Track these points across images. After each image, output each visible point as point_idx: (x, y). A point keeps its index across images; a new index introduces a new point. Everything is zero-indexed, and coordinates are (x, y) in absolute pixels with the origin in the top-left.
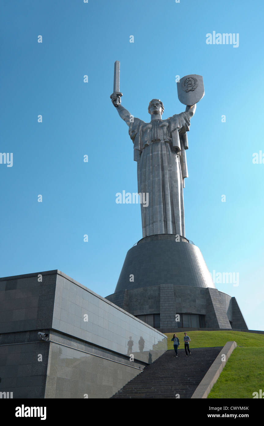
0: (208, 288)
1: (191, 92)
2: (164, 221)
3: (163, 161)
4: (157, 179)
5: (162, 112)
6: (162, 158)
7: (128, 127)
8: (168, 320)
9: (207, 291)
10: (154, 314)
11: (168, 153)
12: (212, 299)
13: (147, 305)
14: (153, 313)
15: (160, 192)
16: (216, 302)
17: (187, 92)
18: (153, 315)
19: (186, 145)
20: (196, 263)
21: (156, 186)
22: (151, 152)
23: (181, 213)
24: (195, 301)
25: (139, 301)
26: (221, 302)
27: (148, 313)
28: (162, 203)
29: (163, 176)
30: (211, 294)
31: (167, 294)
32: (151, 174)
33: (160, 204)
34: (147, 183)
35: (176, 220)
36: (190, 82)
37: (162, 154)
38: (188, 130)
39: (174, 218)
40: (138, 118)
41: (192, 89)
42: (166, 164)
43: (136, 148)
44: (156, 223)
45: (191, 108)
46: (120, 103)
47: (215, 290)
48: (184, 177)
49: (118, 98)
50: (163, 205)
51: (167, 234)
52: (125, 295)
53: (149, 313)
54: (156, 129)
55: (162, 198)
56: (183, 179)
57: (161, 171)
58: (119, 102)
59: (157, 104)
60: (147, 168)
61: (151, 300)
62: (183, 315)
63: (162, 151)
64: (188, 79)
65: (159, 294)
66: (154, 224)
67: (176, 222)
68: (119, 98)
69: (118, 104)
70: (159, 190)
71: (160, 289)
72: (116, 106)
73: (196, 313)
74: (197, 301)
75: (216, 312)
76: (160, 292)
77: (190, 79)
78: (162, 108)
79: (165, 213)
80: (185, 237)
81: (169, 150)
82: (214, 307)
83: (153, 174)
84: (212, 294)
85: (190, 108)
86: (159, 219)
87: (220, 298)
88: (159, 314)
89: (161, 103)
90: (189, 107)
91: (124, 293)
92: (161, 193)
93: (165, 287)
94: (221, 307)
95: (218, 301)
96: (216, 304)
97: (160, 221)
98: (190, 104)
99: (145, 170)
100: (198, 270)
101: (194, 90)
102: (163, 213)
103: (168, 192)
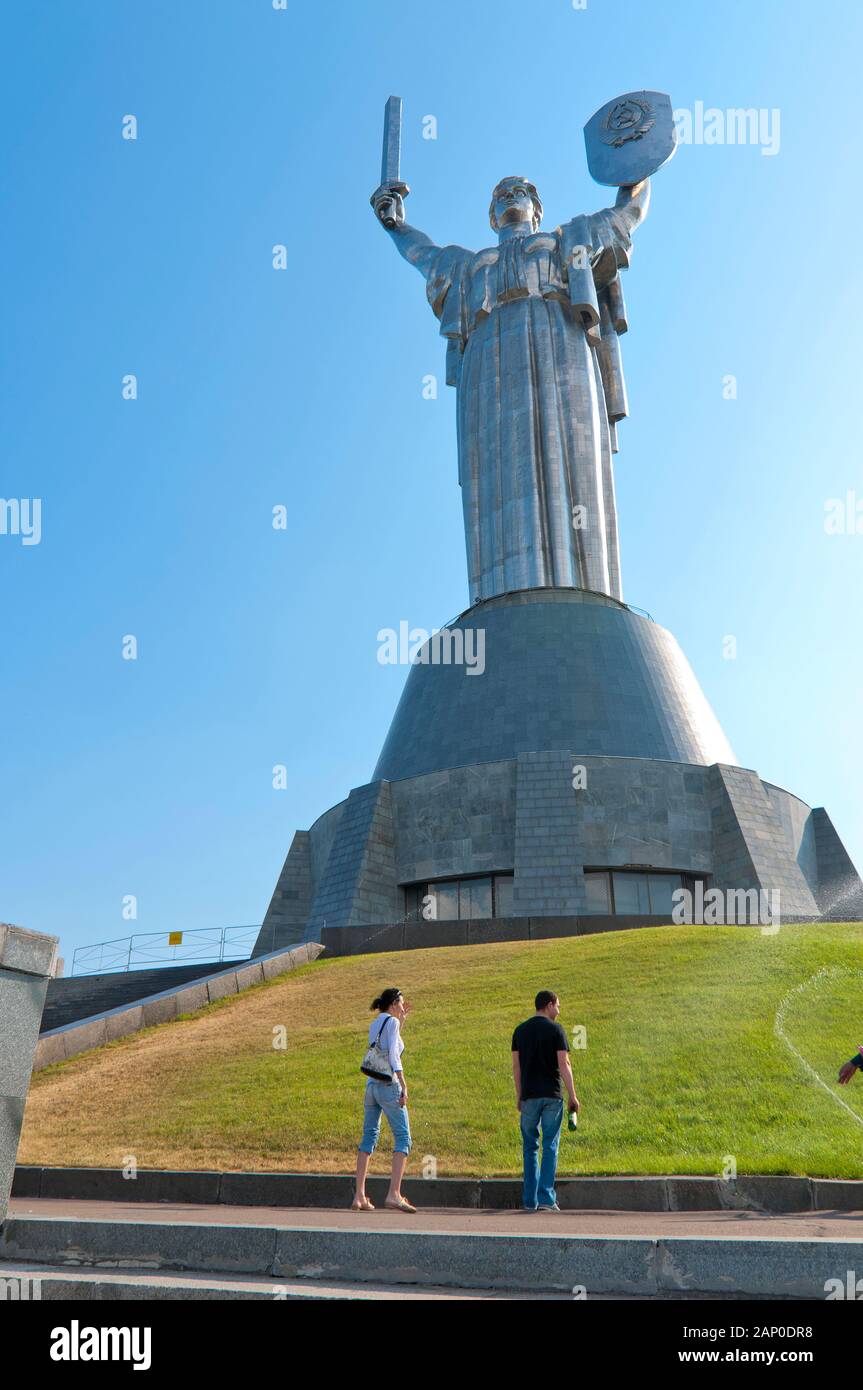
0: (715, 768)
1: (632, 144)
2: (544, 549)
3: (536, 356)
4: (515, 414)
5: (536, 220)
6: (534, 345)
7: (425, 280)
8: (547, 893)
9: (712, 778)
10: (493, 875)
11: (554, 330)
12: (736, 806)
13: (467, 837)
14: (489, 869)
15: (529, 454)
16: (755, 820)
17: (617, 146)
18: (490, 880)
19: (619, 312)
20: (665, 683)
21: (514, 436)
22: (495, 331)
23: (607, 525)
24: (662, 817)
25: (436, 823)
26: (775, 820)
27: (468, 871)
28: (536, 490)
29: (540, 402)
30: (729, 789)
31: (544, 789)
32: (498, 399)
33: (528, 495)
34: (482, 433)
35: (586, 547)
36: (628, 115)
37: (533, 335)
38: (624, 264)
39: (581, 540)
40: (457, 244)
41: (636, 132)
42: (549, 365)
43: (448, 329)
44: (516, 557)
45: (634, 194)
46: (401, 216)
47: (748, 775)
48: (615, 417)
49: (394, 201)
50: (540, 495)
51: (554, 588)
52: (379, 803)
53: (471, 869)
54: (513, 259)
55: (535, 474)
56: (612, 423)
57: (530, 387)
58: (399, 213)
59: (517, 190)
60: (484, 385)
61: (481, 816)
62: (615, 875)
63: (533, 324)
64: (619, 108)
65: (513, 792)
66: (509, 562)
67: (587, 553)
68: (398, 200)
69: (394, 218)
70: (526, 448)
71: (516, 772)
72: (390, 226)
73: (669, 866)
74: (672, 818)
75: (754, 859)
76: (515, 781)
77: (628, 105)
78: (537, 205)
79: (545, 524)
80: (622, 600)
81: (557, 322)
82: (746, 839)
83: (504, 401)
84: (732, 787)
85: (630, 194)
86: (524, 545)
87: (769, 805)
88: (510, 873)
89: (532, 189)
90: (626, 190)
91: (376, 795)
92: (533, 457)
93: (539, 763)
94: (775, 841)
95: (758, 817)
96: (753, 829)
97: (531, 549)
98: (630, 180)
99: (475, 391)
100: (674, 708)
101: (640, 137)
102: (538, 522)
103: (556, 454)
